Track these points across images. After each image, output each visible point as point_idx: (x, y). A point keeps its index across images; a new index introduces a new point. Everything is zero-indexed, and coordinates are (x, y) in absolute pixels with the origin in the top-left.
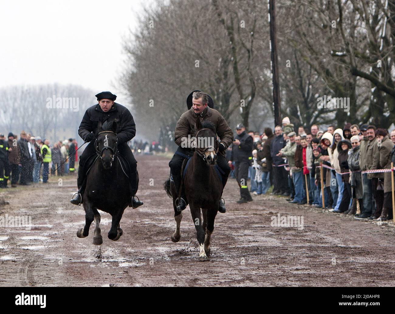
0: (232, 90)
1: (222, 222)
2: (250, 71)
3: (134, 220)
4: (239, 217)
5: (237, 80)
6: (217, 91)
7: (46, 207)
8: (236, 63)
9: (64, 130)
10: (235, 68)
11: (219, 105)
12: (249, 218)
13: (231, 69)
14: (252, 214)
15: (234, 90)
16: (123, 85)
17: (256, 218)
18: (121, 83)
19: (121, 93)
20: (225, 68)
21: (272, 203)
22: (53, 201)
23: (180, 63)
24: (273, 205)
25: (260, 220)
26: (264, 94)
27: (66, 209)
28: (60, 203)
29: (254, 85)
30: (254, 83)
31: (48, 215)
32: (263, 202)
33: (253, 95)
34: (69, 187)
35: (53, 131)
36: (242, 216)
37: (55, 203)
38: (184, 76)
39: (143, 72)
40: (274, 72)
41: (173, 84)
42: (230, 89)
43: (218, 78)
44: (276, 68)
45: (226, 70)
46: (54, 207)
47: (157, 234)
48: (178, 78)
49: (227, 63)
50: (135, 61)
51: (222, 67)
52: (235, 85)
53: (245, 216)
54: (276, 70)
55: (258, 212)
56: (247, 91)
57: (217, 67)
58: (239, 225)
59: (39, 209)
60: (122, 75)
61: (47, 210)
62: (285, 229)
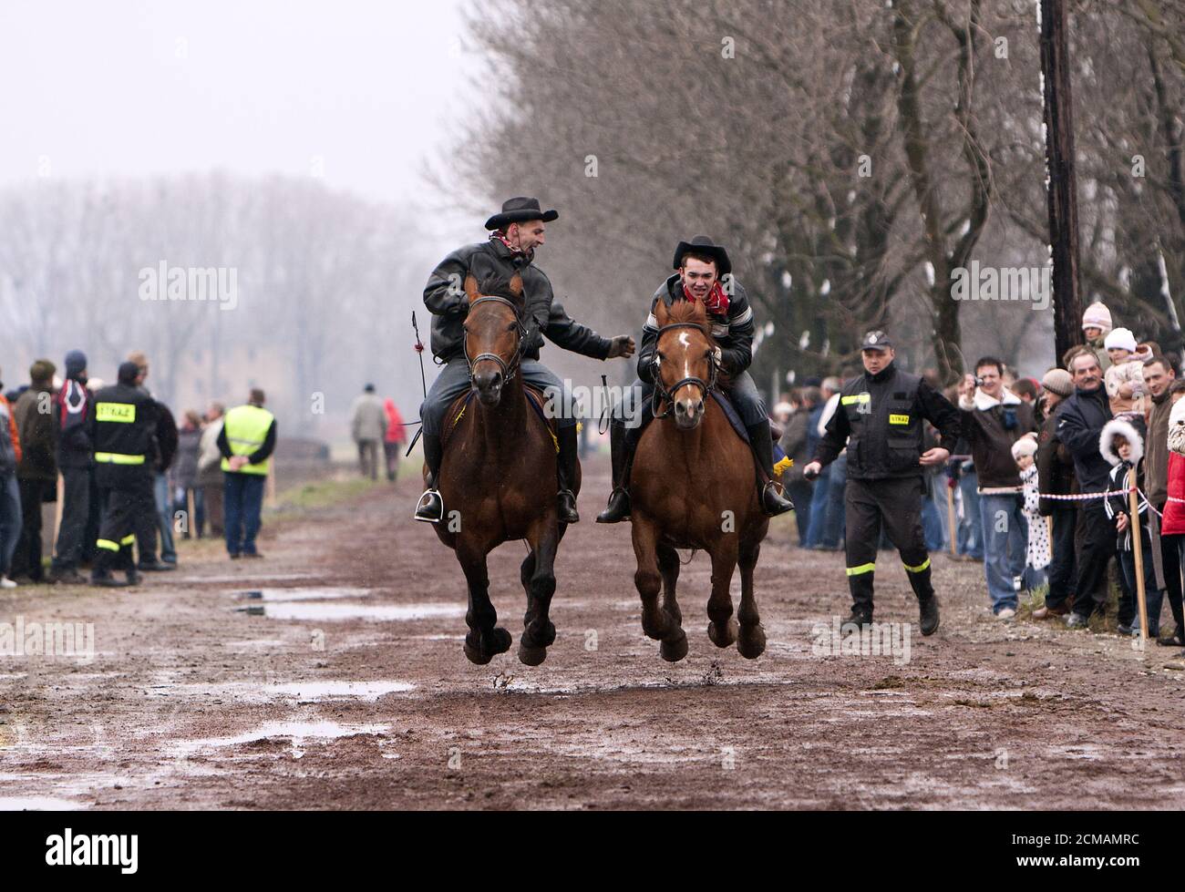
0: (896, 193)
1: (824, 736)
2: (966, 116)
3: (460, 728)
4: (897, 714)
5: (915, 153)
6: (840, 198)
7: (110, 668)
8: (909, 86)
9: (252, 355)
10: (908, 107)
11: (848, 257)
12: (933, 721)
13: (890, 110)
14: (948, 704)
15: (904, 196)
16: (469, 175)
17: (967, 722)
18: (464, 167)
19: (464, 206)
20: (871, 107)
21: (1039, 653)
22: (145, 643)
23: (690, 86)
24: (1044, 663)
25: (982, 729)
26: (1028, 212)
27: (189, 678)
28: (172, 652)
29: (985, 176)
30: (982, 166)
31: (105, 703)
32: (1003, 648)
33: (978, 216)
34: (226, 585)
35: (208, 358)
36: (911, 712)
37: (152, 650)
38: (704, 137)
39: (546, 124)
40: (1051, 116)
41: (661, 172)
42: (888, 192)
43: (842, 146)
44: (1060, 101)
45: (874, 116)
46: (141, 668)
47: (543, 790)
48: (682, 145)
49: (877, 88)
50: (514, 79)
51: (855, 102)
52: (908, 172)
53: (923, 713)
54: (1061, 109)
55: (976, 696)
56: (955, 197)
57: (837, 104)
58: (891, 750)
59: (79, 676)
60: (464, 136)
61: (109, 683)
62: (1081, 769)
